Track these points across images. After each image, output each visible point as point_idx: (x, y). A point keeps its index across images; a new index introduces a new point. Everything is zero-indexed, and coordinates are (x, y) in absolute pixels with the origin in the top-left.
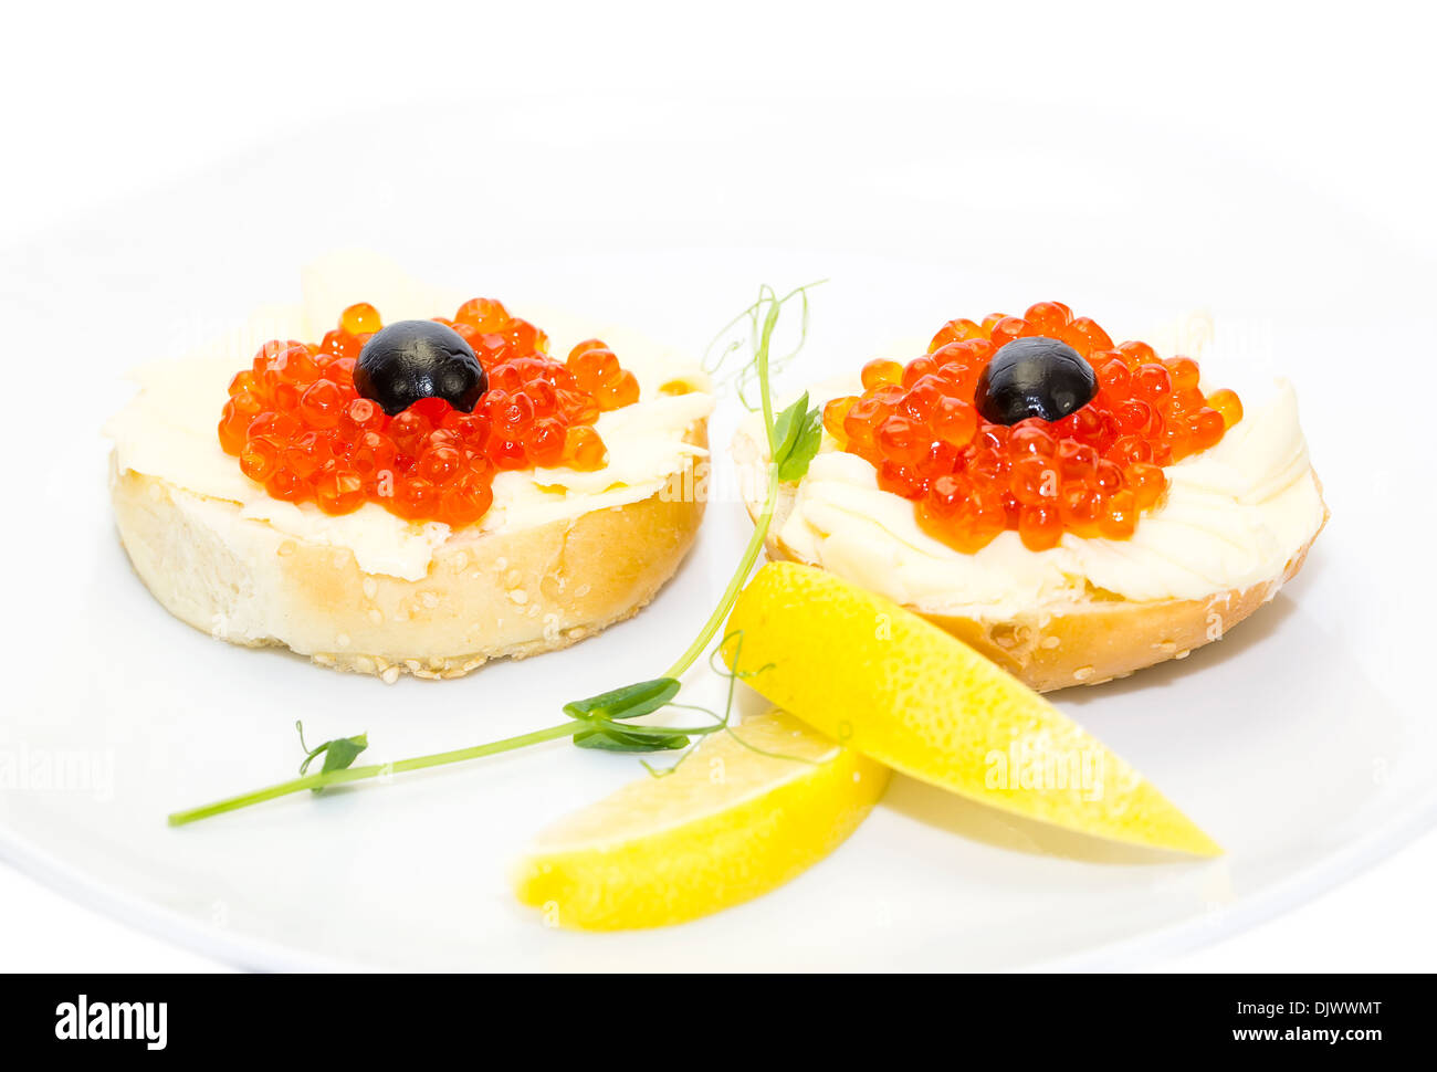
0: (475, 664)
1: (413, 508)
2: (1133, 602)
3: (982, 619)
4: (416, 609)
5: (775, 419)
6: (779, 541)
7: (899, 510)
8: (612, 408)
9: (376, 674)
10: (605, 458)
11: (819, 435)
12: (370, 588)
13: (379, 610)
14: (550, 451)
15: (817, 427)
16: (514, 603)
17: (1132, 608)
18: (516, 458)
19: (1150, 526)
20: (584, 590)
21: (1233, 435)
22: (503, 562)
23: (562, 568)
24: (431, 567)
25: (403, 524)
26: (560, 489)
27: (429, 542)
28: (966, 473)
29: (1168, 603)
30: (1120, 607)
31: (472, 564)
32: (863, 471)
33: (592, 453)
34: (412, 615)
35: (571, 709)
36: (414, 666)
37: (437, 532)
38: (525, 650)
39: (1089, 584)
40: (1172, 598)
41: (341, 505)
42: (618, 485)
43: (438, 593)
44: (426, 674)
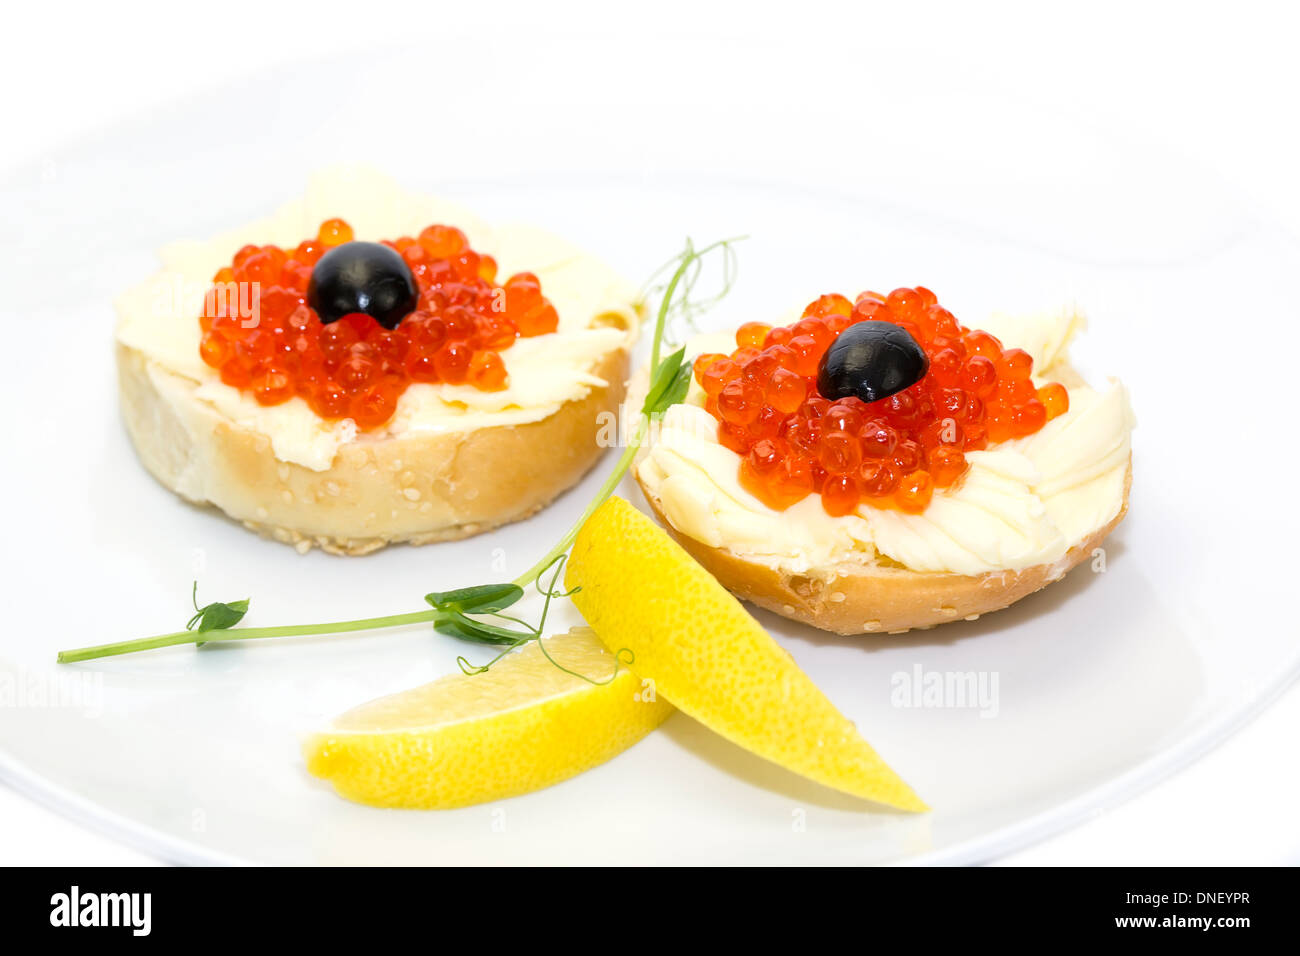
0: (372, 547)
1: (329, 409)
2: (914, 571)
3: (780, 569)
4: (321, 494)
5: (661, 362)
6: (637, 474)
7: (728, 462)
8: (530, 335)
9: (291, 544)
10: (506, 380)
11: (688, 384)
12: (284, 473)
13: (291, 491)
14: (456, 371)
15: (688, 377)
16: (406, 499)
17: (910, 576)
18: (427, 373)
19: (945, 506)
20: (473, 494)
22: (398, 463)
23: (454, 473)
24: (336, 461)
25: (318, 420)
26: (461, 406)
27: (338, 439)
28: (786, 438)
29: (943, 576)
30: (901, 575)
31: (373, 462)
32: (710, 424)
33: (494, 378)
34: (317, 500)
35: (429, 598)
36: (323, 541)
37: (347, 429)
38: (422, 538)
39: (877, 551)
40: (947, 572)
41: (268, 399)
42: (513, 406)
43: (340, 483)
44: (332, 549)
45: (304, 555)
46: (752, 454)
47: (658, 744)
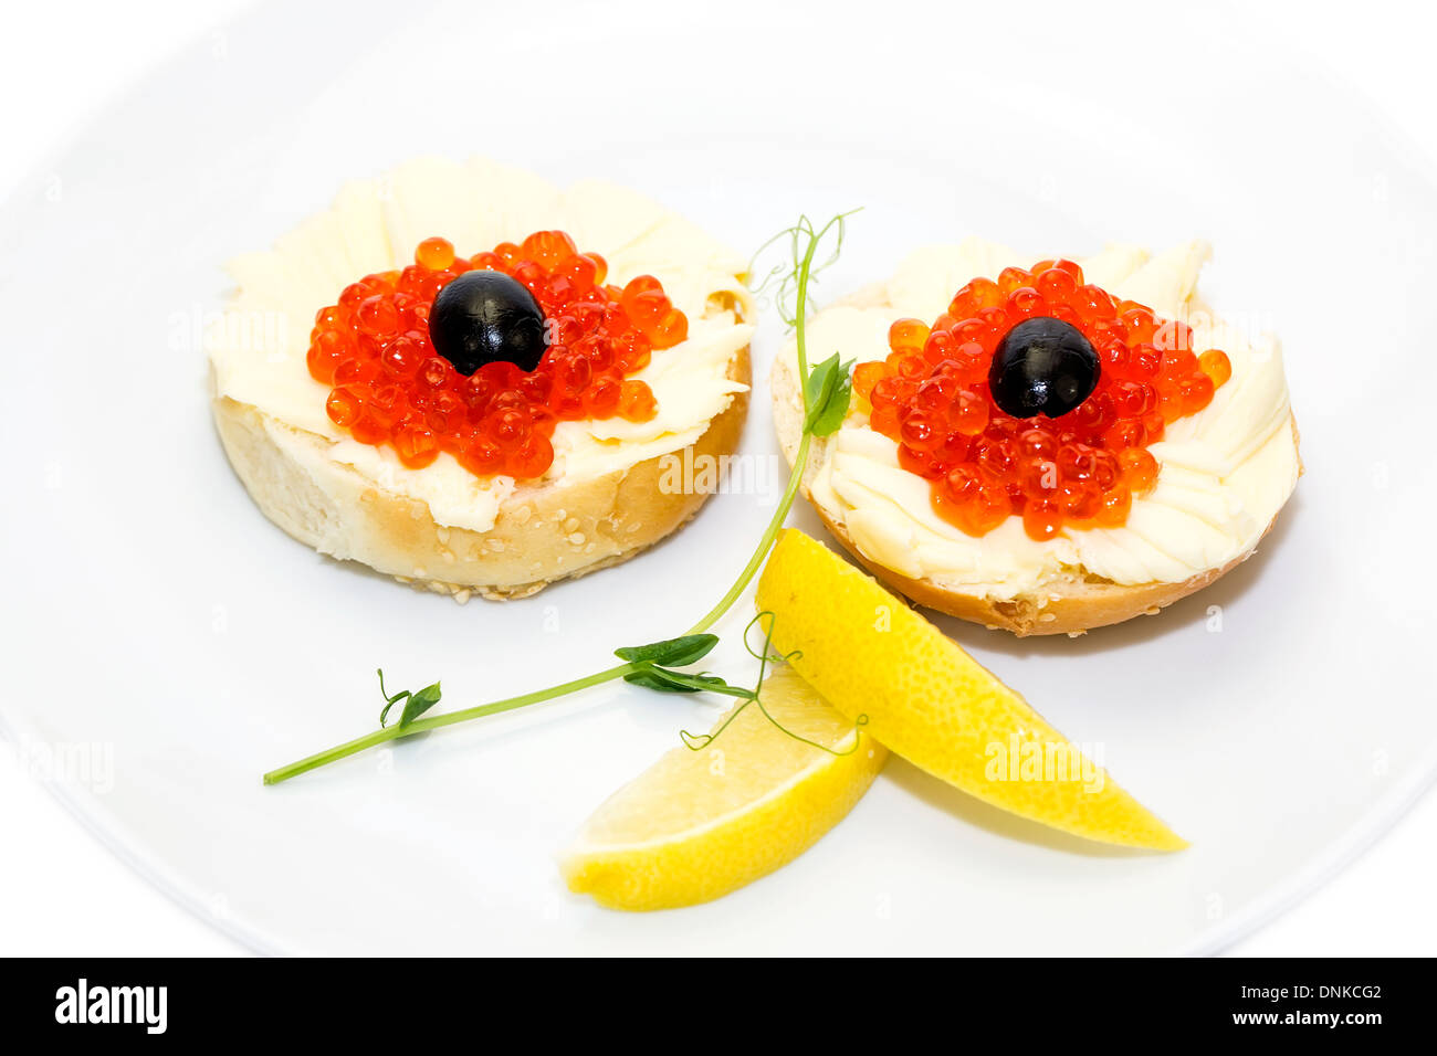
0: (536, 589)
1: (483, 464)
2: (1122, 586)
3: (987, 597)
4: (485, 552)
5: (810, 371)
6: (810, 495)
7: (916, 491)
8: (665, 347)
9: (451, 595)
10: (656, 407)
11: (848, 396)
12: (443, 537)
13: (452, 552)
14: (606, 403)
15: (848, 390)
16: (570, 543)
17: (1121, 593)
18: (573, 409)
19: (1143, 510)
20: (635, 527)
21: (1222, 395)
22: (563, 513)
23: (617, 510)
24: (498, 520)
25: (473, 478)
26: (615, 442)
27: (496, 496)
28: (978, 463)
29: (1153, 587)
30: (1110, 593)
31: (536, 515)
32: (888, 446)
33: (644, 406)
34: (481, 557)
35: (621, 653)
36: (484, 591)
37: (504, 484)
38: (583, 572)
39: (1082, 569)
40: (1156, 582)
41: (416, 461)
42: (666, 434)
43: (503, 539)
44: (493, 596)
45: (466, 604)
46: (944, 481)
47: (885, 791)
